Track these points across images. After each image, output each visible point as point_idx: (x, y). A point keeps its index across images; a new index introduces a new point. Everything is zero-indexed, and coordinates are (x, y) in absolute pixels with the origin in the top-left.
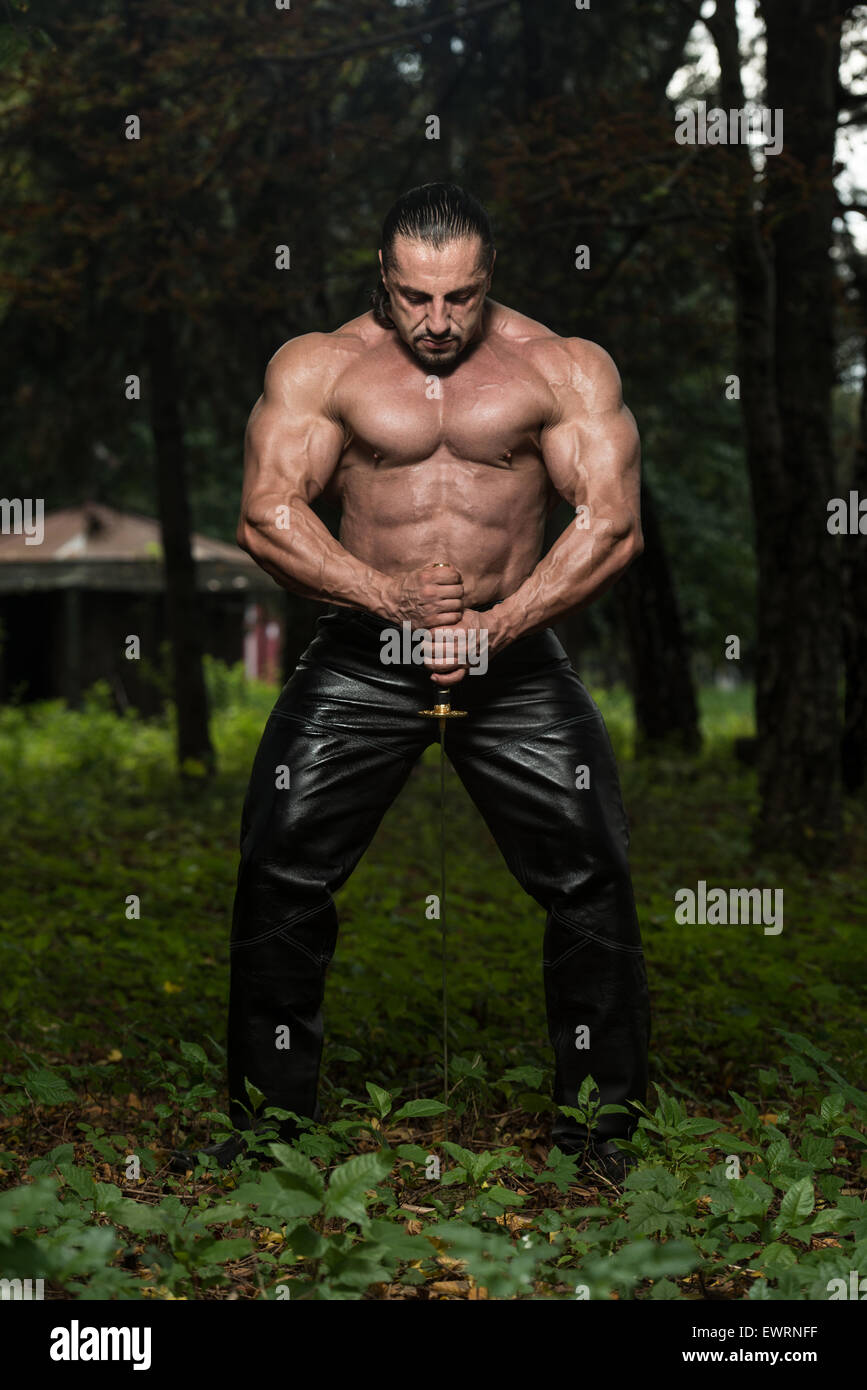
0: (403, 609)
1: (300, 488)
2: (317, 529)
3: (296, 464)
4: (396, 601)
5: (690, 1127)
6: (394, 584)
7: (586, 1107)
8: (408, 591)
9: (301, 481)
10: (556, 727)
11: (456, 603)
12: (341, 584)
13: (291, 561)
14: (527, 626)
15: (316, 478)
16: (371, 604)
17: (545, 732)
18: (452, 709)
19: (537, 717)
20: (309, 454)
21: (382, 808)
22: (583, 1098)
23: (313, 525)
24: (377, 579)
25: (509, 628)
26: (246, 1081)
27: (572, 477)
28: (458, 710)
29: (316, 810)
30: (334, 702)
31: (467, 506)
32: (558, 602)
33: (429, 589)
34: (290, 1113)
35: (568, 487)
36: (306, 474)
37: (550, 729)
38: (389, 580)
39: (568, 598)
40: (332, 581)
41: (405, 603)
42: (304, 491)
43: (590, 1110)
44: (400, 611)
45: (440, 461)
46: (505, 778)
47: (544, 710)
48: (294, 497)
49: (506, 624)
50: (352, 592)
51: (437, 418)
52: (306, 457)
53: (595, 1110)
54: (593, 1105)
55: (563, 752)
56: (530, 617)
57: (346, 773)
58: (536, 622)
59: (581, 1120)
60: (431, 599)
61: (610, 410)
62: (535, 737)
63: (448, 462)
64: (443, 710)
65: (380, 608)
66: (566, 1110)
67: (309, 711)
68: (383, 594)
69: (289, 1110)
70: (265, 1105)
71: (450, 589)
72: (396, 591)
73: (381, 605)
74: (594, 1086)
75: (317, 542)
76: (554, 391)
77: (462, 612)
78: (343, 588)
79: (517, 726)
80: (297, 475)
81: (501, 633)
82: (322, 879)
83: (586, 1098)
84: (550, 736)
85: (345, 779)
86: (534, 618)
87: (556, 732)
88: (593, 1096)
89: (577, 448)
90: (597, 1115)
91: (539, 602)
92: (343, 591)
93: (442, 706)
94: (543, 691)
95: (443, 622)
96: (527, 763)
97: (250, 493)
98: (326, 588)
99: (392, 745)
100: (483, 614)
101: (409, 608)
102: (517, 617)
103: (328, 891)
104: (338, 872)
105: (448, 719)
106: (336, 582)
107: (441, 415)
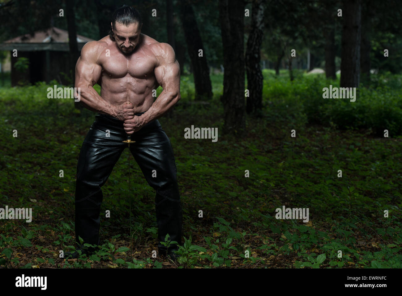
0: (119, 115)
1: (91, 83)
2: (95, 94)
3: (90, 76)
4: (117, 113)
5: (193, 248)
6: (116, 108)
7: (167, 242)
8: (120, 110)
9: (91, 81)
10: (158, 144)
11: (133, 113)
12: (102, 108)
13: (89, 103)
14: (150, 120)
15: (95, 80)
16: (110, 114)
17: (155, 145)
18: (131, 140)
19: (153, 142)
20: (93, 74)
21: (113, 165)
22: (166, 239)
23: (94, 93)
24: (112, 107)
25: (146, 121)
26: (79, 237)
27: (161, 81)
28: (133, 141)
29: (96, 166)
30: (100, 138)
31: (134, 89)
32: (158, 113)
33: (125, 110)
34: (90, 245)
35: (161, 83)
36: (92, 79)
37: (156, 145)
38: (115, 107)
39: (161, 112)
40: (100, 107)
41: (119, 113)
42: (92, 83)
43: (168, 243)
44: (118, 115)
45: (128, 77)
46: (144, 157)
47: (155, 140)
48: (89, 85)
49: (145, 119)
50: (105, 110)
51: (127, 66)
52: (92, 75)
53: (169, 243)
54: (169, 241)
55: (159, 150)
56: (151, 117)
57: (104, 156)
58: (153, 118)
59: (165, 245)
60: (126, 112)
61: (172, 62)
62: (153, 147)
63: (130, 77)
64: (129, 141)
65: (113, 115)
66: (162, 243)
67: (94, 141)
68: (114, 111)
69: (90, 244)
70: (84, 243)
71: (131, 110)
72: (117, 110)
73: (113, 114)
74: (169, 236)
75: (96, 98)
76: (157, 57)
77: (134, 116)
78: (103, 109)
79: (147, 144)
80: (90, 79)
81: (144, 122)
82: (98, 184)
83: (167, 239)
84: (156, 146)
85: (103, 158)
86: (152, 118)
87: (158, 145)
88: (169, 239)
89: (163, 72)
90: (170, 244)
91: (153, 114)
92: (103, 110)
93: (129, 140)
94: (154, 135)
95: (129, 118)
96: (151, 154)
97: (77, 84)
98: (98, 109)
99: (115, 149)
100: (139, 117)
101: (120, 115)
102: (148, 117)
103: (100, 187)
104: (102, 182)
105: (130, 144)
106: (101, 108)
107: (128, 64)
